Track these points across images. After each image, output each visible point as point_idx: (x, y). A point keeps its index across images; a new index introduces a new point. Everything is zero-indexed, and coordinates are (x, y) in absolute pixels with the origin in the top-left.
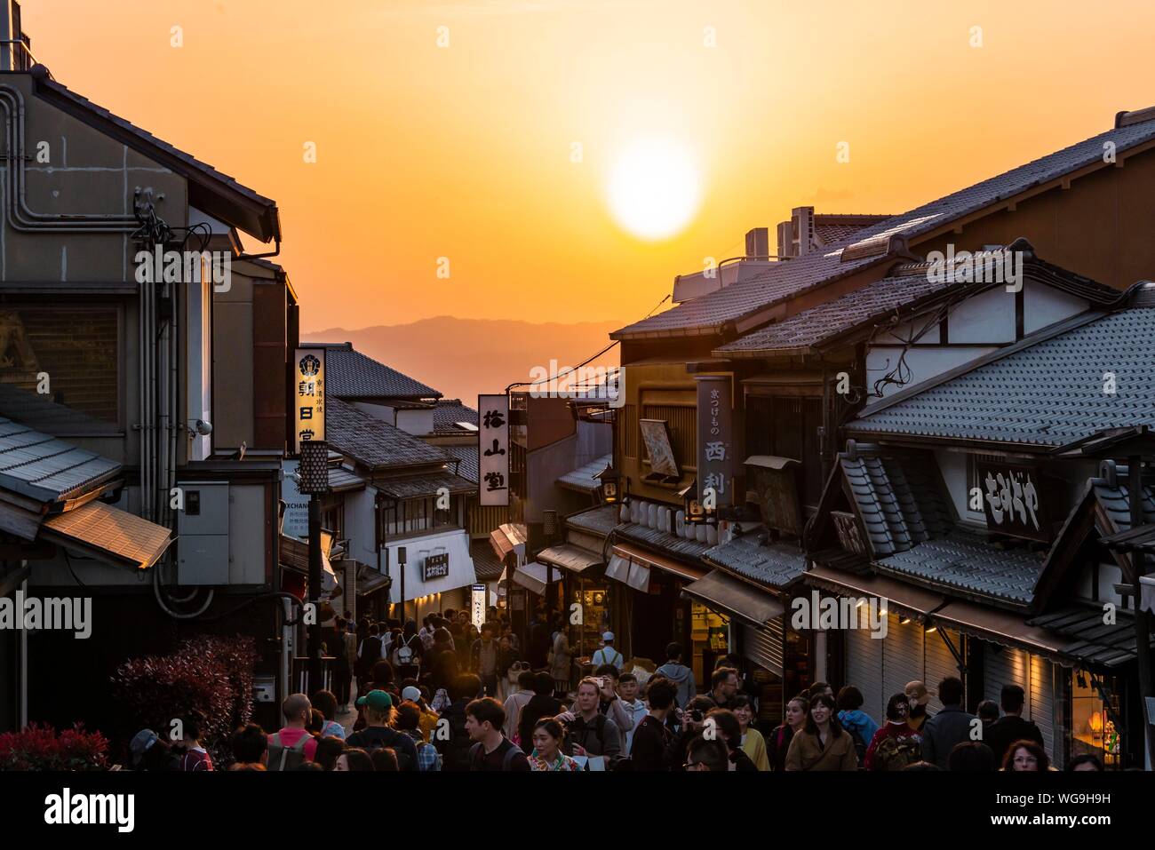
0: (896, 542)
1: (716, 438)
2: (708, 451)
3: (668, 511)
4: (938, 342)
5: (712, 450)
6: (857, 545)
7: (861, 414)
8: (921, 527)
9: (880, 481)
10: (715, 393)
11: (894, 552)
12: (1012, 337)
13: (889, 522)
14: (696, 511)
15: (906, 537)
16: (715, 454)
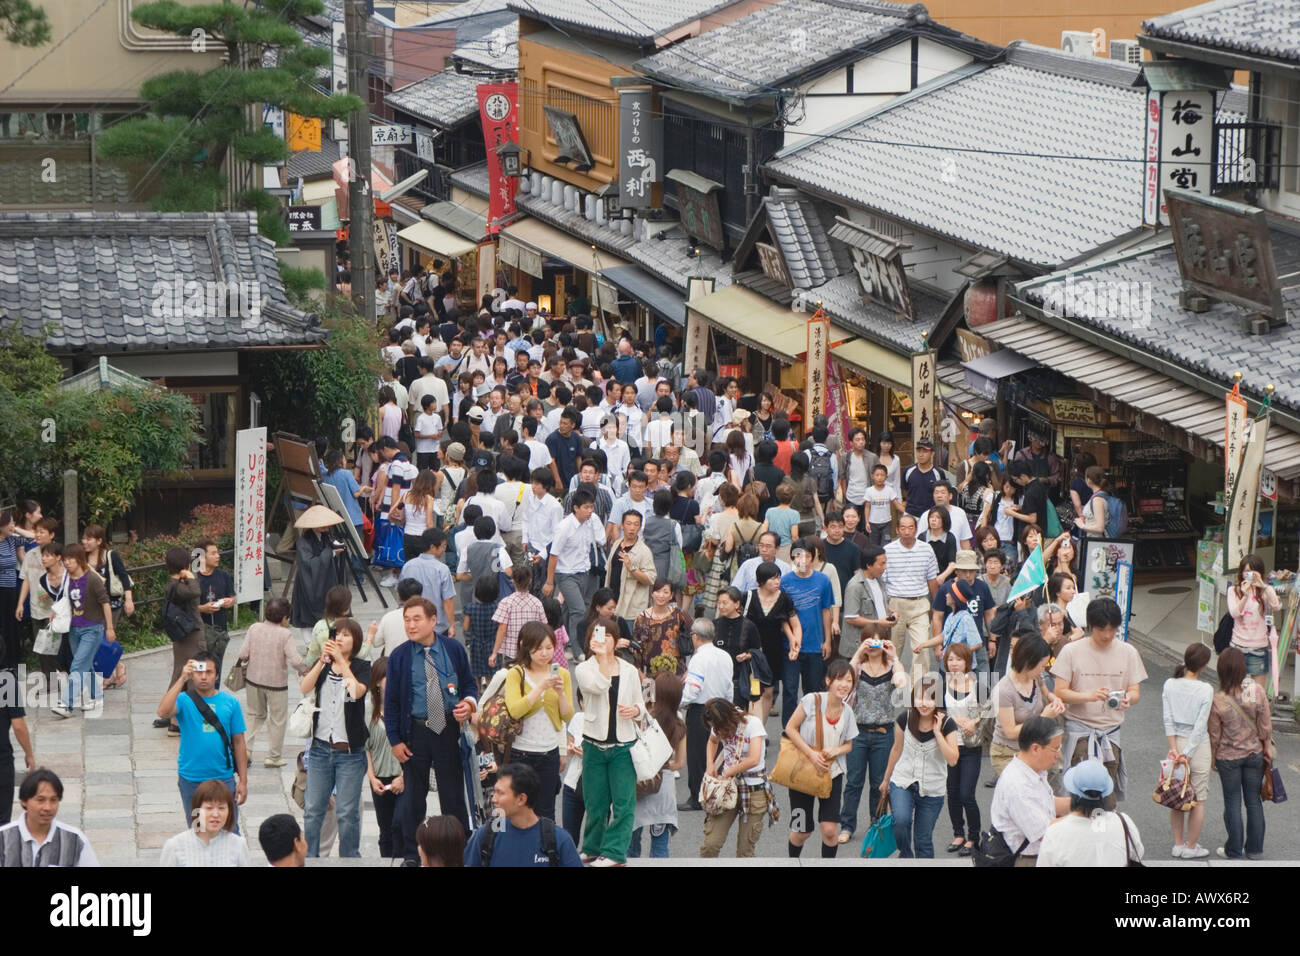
0: (813, 278)
1: (636, 146)
2: (629, 158)
3: (577, 194)
4: (845, 91)
5: (633, 157)
6: (777, 274)
7: (779, 154)
8: (832, 264)
9: (799, 223)
10: (636, 105)
11: (811, 287)
12: (907, 86)
13: (807, 260)
14: (614, 208)
15: (820, 273)
16: (636, 161)
